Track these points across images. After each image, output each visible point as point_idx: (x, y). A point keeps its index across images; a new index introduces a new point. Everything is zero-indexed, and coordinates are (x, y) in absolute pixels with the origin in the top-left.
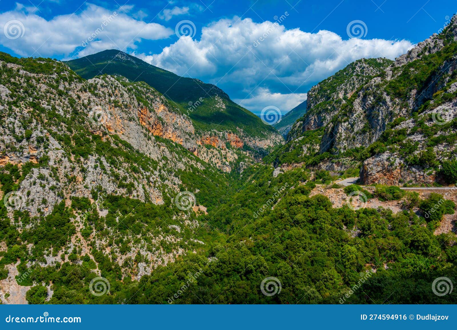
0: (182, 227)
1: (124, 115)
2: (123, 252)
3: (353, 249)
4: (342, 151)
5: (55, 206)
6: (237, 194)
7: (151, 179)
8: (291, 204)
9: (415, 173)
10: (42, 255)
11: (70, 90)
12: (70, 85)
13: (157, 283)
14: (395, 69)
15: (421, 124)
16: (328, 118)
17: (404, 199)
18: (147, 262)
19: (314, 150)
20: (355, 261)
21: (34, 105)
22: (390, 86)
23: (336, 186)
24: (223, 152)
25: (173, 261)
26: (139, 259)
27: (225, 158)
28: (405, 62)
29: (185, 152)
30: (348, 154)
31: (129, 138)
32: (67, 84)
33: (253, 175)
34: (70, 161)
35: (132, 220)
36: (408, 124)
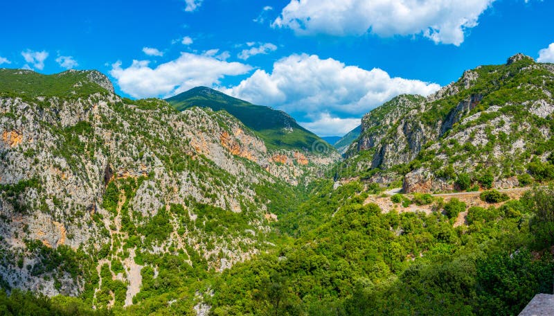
0: (256, 231)
1: (209, 138)
2: (209, 249)
3: (398, 244)
4: (389, 167)
5: (159, 210)
6: (303, 204)
7: (231, 191)
8: (348, 212)
9: (441, 183)
10: (150, 245)
11: (168, 120)
12: (169, 116)
13: (236, 276)
14: (427, 104)
15: (445, 146)
16: (378, 139)
17: (434, 203)
18: (227, 258)
19: (367, 166)
20: (399, 253)
21: (145, 134)
22: (424, 117)
23: (385, 196)
24: (291, 168)
25: (249, 259)
26: (221, 255)
27: (293, 173)
28: (434, 100)
29: (258, 168)
30: (393, 170)
31: (213, 157)
32: (166, 116)
33: (316, 188)
34: (169, 176)
35: (216, 224)
36: (436, 146)
